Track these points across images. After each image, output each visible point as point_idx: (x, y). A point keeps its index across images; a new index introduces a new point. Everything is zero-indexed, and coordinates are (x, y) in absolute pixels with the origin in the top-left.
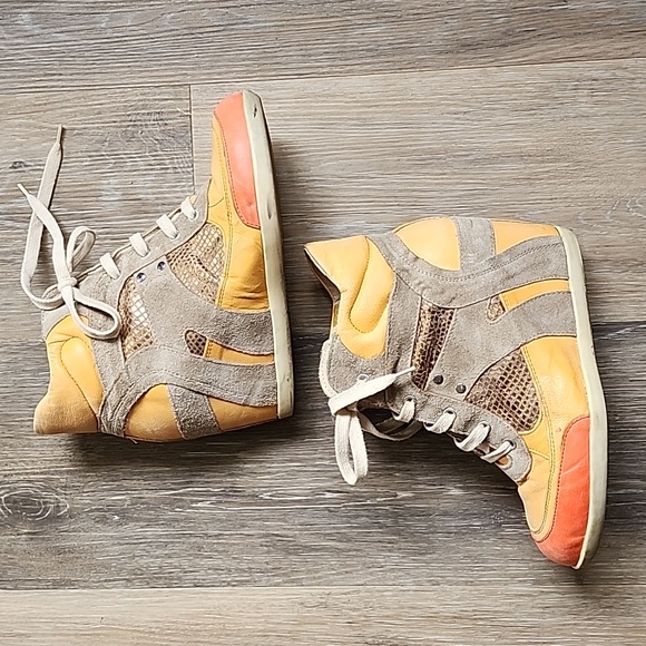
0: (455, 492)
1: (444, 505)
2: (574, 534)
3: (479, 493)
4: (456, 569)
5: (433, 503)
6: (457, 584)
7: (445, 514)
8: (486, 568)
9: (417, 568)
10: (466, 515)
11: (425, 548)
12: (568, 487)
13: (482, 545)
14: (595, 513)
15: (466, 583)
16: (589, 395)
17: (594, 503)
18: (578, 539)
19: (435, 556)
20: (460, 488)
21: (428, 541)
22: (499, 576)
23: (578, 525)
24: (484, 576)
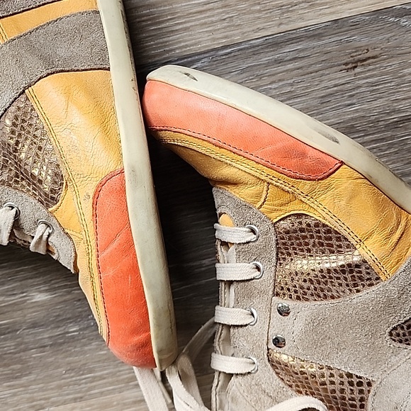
0: (40, 297)
1: (31, 315)
2: (135, 331)
3: (69, 293)
4: (60, 387)
5: (17, 317)
6: (65, 403)
7: (34, 325)
8: (94, 379)
9: (14, 395)
10: (59, 321)
11: (20, 370)
12: (111, 272)
13: (85, 353)
14: (155, 300)
15: (75, 400)
16: (123, 144)
17: (149, 288)
18: (142, 337)
19: (32, 377)
20: (46, 291)
21: (20, 361)
22: (111, 384)
23: (136, 319)
24: (94, 388)
